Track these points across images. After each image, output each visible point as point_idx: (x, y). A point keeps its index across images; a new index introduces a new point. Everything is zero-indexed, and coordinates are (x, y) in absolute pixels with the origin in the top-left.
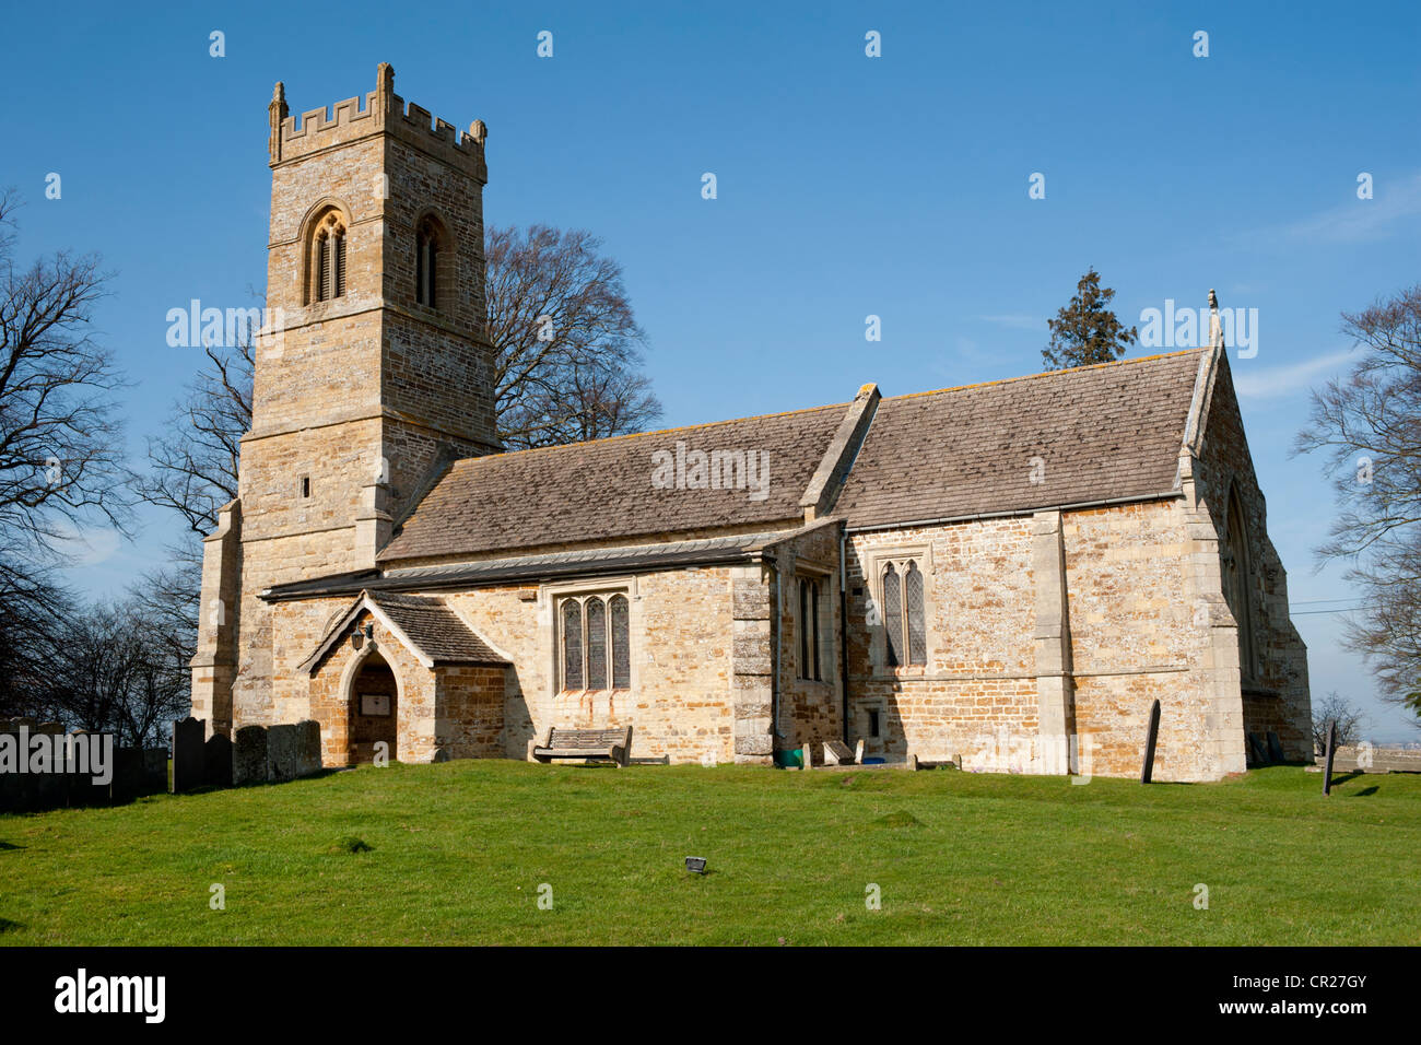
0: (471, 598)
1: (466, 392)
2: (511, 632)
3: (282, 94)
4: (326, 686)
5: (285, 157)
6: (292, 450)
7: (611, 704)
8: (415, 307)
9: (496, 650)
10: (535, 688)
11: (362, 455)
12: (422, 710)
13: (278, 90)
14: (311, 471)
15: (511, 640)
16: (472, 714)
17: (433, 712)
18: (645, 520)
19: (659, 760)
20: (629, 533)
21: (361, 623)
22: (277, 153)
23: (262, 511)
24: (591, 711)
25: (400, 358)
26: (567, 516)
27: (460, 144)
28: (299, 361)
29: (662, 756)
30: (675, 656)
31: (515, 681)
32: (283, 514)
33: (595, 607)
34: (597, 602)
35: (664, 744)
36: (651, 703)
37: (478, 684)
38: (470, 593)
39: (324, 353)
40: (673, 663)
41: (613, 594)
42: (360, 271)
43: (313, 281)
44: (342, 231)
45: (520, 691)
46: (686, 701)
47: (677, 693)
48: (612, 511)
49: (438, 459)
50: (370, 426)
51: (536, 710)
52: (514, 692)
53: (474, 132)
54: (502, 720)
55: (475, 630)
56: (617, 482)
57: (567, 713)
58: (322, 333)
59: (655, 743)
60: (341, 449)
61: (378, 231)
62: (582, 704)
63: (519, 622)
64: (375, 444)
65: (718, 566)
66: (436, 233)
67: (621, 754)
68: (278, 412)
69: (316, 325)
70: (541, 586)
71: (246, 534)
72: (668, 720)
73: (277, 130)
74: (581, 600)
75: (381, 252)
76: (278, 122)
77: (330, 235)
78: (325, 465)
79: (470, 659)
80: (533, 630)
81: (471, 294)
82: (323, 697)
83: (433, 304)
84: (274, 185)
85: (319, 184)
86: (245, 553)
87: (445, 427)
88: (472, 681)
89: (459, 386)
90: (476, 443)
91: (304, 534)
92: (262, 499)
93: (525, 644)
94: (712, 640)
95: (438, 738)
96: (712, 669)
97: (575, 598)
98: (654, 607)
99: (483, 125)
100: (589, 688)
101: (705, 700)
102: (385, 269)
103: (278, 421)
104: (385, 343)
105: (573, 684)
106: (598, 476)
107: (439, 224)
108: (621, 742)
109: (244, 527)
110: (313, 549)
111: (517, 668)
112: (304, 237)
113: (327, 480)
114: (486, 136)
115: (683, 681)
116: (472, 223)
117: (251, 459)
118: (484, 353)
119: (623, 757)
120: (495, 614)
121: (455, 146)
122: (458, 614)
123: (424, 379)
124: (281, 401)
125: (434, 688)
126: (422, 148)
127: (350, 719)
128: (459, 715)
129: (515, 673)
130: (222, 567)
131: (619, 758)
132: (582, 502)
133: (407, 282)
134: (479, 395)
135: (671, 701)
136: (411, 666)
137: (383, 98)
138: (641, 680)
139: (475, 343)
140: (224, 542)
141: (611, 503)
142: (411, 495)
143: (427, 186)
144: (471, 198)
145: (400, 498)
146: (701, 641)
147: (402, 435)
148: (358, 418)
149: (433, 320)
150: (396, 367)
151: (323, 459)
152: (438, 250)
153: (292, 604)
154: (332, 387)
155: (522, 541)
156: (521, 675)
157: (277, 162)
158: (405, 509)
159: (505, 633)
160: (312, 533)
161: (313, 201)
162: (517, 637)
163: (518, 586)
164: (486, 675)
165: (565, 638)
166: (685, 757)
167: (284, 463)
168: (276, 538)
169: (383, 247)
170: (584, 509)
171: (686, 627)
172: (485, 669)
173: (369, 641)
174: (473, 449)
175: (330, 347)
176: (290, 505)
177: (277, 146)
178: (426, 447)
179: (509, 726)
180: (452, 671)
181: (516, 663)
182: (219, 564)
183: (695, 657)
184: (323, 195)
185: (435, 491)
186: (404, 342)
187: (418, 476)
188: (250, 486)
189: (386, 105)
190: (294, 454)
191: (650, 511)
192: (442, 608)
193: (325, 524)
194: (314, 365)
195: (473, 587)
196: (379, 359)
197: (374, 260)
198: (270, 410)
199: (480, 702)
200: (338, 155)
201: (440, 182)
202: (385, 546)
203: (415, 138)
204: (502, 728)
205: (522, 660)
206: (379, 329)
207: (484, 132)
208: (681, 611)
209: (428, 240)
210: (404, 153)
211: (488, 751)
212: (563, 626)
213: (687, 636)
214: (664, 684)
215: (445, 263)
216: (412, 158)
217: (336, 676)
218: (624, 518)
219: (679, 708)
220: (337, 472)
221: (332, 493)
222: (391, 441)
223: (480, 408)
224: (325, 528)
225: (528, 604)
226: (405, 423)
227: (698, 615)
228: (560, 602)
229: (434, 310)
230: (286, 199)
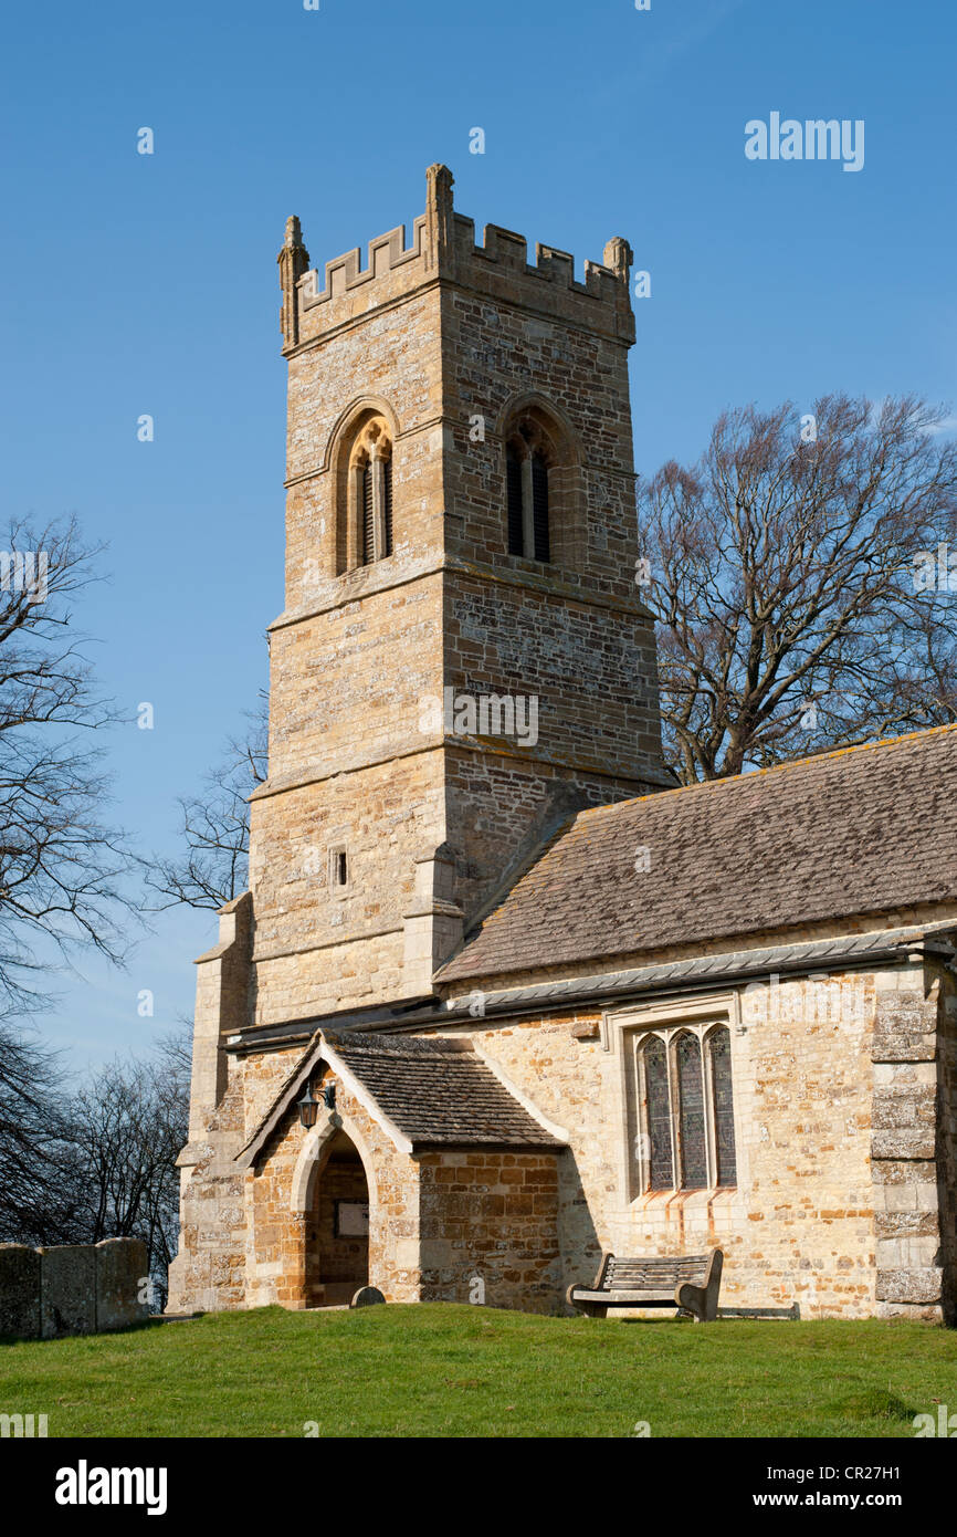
0: (508, 1038)
1: (601, 695)
2: (565, 1094)
3: (297, 234)
4: (275, 1188)
5: (304, 336)
6: (321, 810)
7: (710, 1214)
8: (506, 562)
9: (544, 1124)
10: (601, 1188)
11: (417, 812)
12: (401, 1225)
13: (290, 228)
14: (347, 840)
15: (565, 1105)
16: (494, 1233)
17: (417, 1228)
18: (824, 896)
19: (784, 1312)
20: (794, 920)
21: (320, 1084)
22: (292, 332)
23: (281, 910)
24: (682, 1225)
25: (478, 648)
26: (715, 894)
27: (584, 283)
28: (329, 666)
29: (788, 1305)
30: (800, 1129)
31: (573, 1177)
32: (309, 914)
33: (685, 1043)
34: (690, 1039)
35: (790, 1284)
36: (768, 1211)
37: (503, 1181)
38: (506, 1029)
39: (363, 649)
40: (797, 1142)
41: (711, 1024)
42: (412, 512)
43: (351, 533)
44: (387, 450)
45: (581, 1192)
46: (819, 1207)
47: (805, 1194)
48: (781, 882)
49: (549, 810)
50: (429, 763)
51: (604, 1226)
52: (572, 1195)
53: (610, 261)
54: (555, 1243)
55: (515, 1092)
56: (799, 834)
57: (647, 1230)
58: (359, 617)
59: (777, 1281)
60: (389, 803)
61: (436, 444)
62: (668, 1213)
63: (576, 1077)
64: (434, 792)
65: (857, 970)
66: (544, 436)
67: (699, 1302)
68: (302, 749)
69: (351, 605)
70: (604, 1013)
71: (261, 947)
72: (793, 1241)
73: (291, 294)
74: (666, 1036)
75: (441, 479)
76: (291, 282)
77: (372, 458)
78: (366, 830)
79: (485, 1139)
80: (596, 1088)
81: (610, 533)
82: (271, 1206)
83: (543, 553)
84: (290, 385)
85: (352, 376)
86: (260, 979)
87: (563, 757)
88: (491, 1176)
89: (589, 687)
90: (623, 780)
91: (339, 944)
92: (282, 891)
93: (586, 1113)
94: (853, 1099)
95: (426, 1271)
96: (855, 1150)
97: (656, 1033)
98: (765, 1043)
99: (624, 245)
100: (684, 1187)
101: (847, 1206)
102: (447, 504)
103: (302, 764)
104: (450, 627)
105: (659, 1183)
106: (776, 824)
107: (549, 421)
108: (701, 1279)
109: (258, 937)
110: (353, 967)
111: (576, 1154)
112: (333, 464)
113: (371, 855)
114: (630, 262)
115: (814, 1173)
116: (608, 413)
117: (265, 827)
118: (635, 628)
119: (703, 1305)
120: (542, 1063)
121: (575, 288)
122: (491, 1066)
123: (524, 680)
124: (306, 732)
125: (417, 1188)
126: (512, 298)
127: (307, 1243)
128: (467, 1232)
129: (574, 1162)
130: (222, 1003)
131: (694, 1305)
132: (739, 870)
133: (489, 523)
134: (629, 701)
135: (797, 1207)
136: (386, 1151)
137: (435, 222)
138: (752, 1173)
139: (617, 613)
140: (223, 962)
141: (782, 869)
142: (499, 875)
143: (524, 360)
144: (608, 372)
145: (479, 879)
146: (836, 1102)
147: (483, 774)
148: (410, 751)
149: (539, 581)
150: (470, 663)
151: (365, 820)
152: (550, 465)
153: (268, 1057)
154: (376, 704)
155: (640, 940)
156: (583, 1164)
157: (292, 348)
158: (492, 895)
159: (557, 1095)
160: (351, 941)
161: (343, 403)
162: (574, 1102)
163: (572, 1016)
164: (519, 1165)
165: (648, 1101)
166: (823, 1307)
167: (311, 831)
168: (301, 953)
169: (444, 469)
170: (740, 883)
171: (813, 1078)
172: (517, 1156)
173: (330, 1112)
174: (617, 789)
175: (372, 640)
176: (320, 899)
177: (292, 320)
178: (526, 792)
179: (567, 1253)
180: (450, 1160)
181: (576, 1147)
182: (217, 999)
183: (829, 1130)
184: (358, 393)
185: (541, 864)
186: (484, 621)
187: (513, 841)
188: (265, 871)
189: (441, 234)
190: (324, 816)
191: (835, 880)
192: (463, 1056)
193: (370, 926)
194: (350, 670)
195: (510, 1020)
196: (440, 653)
197: (431, 492)
198: (293, 747)
199: (509, 1212)
200: (377, 325)
201: (546, 351)
202: (450, 958)
203: (497, 284)
204: (555, 1255)
205: (582, 1139)
206: (438, 605)
207: (626, 255)
208: (805, 1051)
209: (529, 452)
210: (477, 310)
211: (527, 1294)
212: (643, 1081)
213: (815, 1094)
214: (786, 1179)
215: (562, 486)
216: (493, 318)
217: (289, 1170)
218: (795, 894)
219: (809, 1221)
220: (385, 841)
221: (377, 875)
222: (463, 785)
223: (630, 720)
224: (369, 932)
225: (587, 1046)
226: (487, 754)
227: (830, 1056)
228: (636, 1040)
229: (542, 565)
230: (307, 405)
